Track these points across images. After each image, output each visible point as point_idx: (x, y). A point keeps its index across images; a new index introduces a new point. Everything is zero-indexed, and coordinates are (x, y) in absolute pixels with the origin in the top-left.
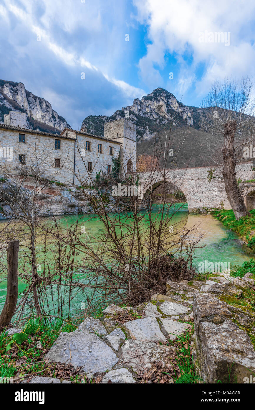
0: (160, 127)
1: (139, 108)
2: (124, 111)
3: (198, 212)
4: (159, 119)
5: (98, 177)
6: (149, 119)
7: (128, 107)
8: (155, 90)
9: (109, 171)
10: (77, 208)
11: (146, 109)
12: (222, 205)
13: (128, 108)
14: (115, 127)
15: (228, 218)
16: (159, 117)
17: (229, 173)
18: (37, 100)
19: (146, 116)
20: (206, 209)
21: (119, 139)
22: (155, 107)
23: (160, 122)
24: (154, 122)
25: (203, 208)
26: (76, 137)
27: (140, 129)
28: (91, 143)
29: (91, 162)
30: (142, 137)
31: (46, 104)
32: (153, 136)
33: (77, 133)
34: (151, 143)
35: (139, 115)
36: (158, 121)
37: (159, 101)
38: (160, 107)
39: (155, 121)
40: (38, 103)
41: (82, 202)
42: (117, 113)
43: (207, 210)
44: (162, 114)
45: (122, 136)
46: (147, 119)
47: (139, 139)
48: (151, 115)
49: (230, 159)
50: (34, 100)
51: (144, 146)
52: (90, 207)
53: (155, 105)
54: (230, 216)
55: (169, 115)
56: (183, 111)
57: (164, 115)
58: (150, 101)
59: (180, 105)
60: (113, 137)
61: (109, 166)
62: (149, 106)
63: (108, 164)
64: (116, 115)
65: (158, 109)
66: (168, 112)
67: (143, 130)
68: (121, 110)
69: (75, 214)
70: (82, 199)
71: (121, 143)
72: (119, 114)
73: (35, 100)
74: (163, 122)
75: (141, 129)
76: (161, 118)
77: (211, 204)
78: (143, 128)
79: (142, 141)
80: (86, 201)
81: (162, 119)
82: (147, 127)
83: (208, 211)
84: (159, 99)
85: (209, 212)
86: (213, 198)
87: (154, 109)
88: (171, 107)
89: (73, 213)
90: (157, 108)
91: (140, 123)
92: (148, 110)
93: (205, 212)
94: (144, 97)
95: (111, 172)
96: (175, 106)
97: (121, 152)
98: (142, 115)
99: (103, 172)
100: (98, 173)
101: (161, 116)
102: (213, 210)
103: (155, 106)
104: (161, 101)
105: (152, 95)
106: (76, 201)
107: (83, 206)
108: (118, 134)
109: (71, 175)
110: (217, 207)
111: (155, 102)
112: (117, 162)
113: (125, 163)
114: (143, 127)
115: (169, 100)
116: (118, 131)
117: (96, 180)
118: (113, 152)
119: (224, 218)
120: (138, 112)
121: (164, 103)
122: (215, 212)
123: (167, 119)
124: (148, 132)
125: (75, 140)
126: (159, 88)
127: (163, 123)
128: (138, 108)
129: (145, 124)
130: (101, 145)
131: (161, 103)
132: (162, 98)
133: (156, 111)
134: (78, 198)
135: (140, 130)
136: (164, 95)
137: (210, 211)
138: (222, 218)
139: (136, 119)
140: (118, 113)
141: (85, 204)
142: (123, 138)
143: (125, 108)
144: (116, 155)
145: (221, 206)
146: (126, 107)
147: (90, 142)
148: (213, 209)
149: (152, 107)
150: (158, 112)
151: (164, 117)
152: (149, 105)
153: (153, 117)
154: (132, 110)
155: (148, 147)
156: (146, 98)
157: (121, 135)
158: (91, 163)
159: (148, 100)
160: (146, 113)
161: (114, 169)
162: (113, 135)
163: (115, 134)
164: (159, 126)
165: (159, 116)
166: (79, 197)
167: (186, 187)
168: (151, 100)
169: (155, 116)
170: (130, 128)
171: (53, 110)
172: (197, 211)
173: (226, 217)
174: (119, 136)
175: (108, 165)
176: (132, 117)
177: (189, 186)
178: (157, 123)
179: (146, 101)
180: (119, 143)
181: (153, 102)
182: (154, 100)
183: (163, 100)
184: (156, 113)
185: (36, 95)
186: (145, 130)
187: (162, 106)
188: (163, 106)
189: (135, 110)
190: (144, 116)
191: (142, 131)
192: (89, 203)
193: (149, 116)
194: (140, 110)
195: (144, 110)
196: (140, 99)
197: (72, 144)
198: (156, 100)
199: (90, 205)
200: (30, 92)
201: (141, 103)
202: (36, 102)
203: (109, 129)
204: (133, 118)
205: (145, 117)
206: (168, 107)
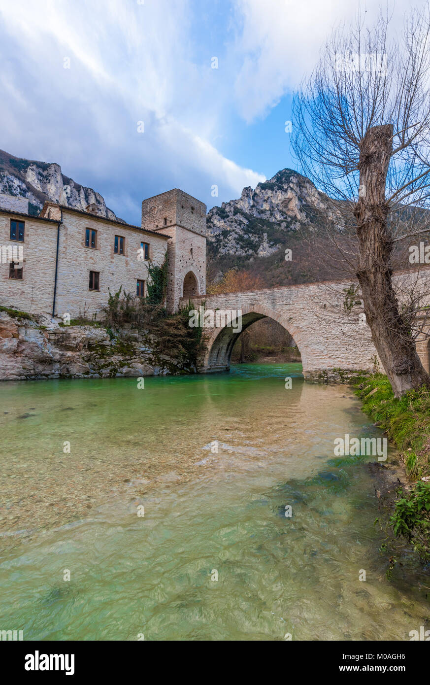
0: (288, 235)
1: (252, 204)
2: (225, 209)
3: (323, 379)
4: (286, 222)
5: (113, 302)
6: (268, 221)
7: (232, 201)
8: (280, 172)
9: (140, 291)
10: (57, 365)
11: (262, 205)
12: (375, 363)
13: (232, 203)
14: (161, 207)
15: (378, 392)
16: (286, 218)
17: (373, 270)
18: (82, 191)
19: (264, 217)
20: (341, 372)
21: (168, 229)
22: (279, 202)
23: (287, 227)
24: (277, 227)
25: (335, 371)
26: (62, 217)
27: (252, 239)
28: (98, 233)
29: (97, 270)
30: (256, 251)
31: (96, 198)
32: (274, 250)
33: (63, 209)
34: (271, 262)
35: (252, 216)
36: (284, 224)
37: (286, 191)
38: (287, 202)
39: (279, 225)
40: (82, 196)
41: (69, 354)
42: (213, 212)
43: (341, 374)
44: (290, 213)
45: (173, 223)
46: (265, 222)
47: (251, 255)
48: (271, 214)
49: (374, 231)
50: (75, 191)
51: (259, 267)
52: (87, 365)
53: (279, 197)
54: (385, 387)
55: (304, 214)
56: (327, 208)
57: (294, 214)
58: (269, 192)
59: (323, 198)
60: (157, 226)
61: (141, 282)
62: (268, 199)
63: (137, 277)
64: (212, 216)
65: (284, 205)
66: (301, 210)
67: (257, 239)
68: (220, 206)
69: (52, 379)
70: (71, 347)
71: (170, 237)
72: (217, 213)
73: (79, 191)
74: (292, 227)
75: (254, 238)
76: (289, 219)
77: (351, 361)
78: (259, 238)
79: (255, 259)
80: (79, 350)
81: (291, 222)
82: (265, 235)
83: (345, 376)
84: (285, 187)
85: (346, 379)
86: (354, 350)
87: (277, 206)
88: (306, 201)
89: (47, 375)
90: (282, 203)
91: (253, 228)
92: (266, 206)
93: (338, 380)
94: (260, 184)
95: (146, 294)
96: (314, 200)
97: (169, 255)
98: (255, 214)
99: (127, 293)
100: (113, 295)
101: (289, 217)
102: (355, 375)
103: (280, 200)
104: (289, 191)
105: (274, 181)
106: (57, 350)
107: (71, 361)
108: (165, 219)
109: (47, 296)
110: (365, 368)
111: (279, 192)
112: (161, 275)
113: (178, 277)
114: (257, 236)
115: (304, 189)
116: (167, 214)
117: (108, 309)
118: (150, 254)
119: (371, 394)
120: (250, 210)
121: (294, 195)
122: (359, 378)
123: (299, 221)
124: (265, 244)
125: (58, 223)
126: (286, 169)
127: (293, 229)
128: (249, 203)
129: (262, 230)
130: (123, 238)
131: (289, 194)
132: (291, 185)
133: (281, 208)
134: (62, 345)
135: (253, 241)
136: (295, 180)
137: (349, 376)
138: (367, 393)
139: (245, 221)
140: (215, 211)
141: (77, 357)
142: (175, 228)
143: (227, 204)
144: (158, 259)
145: (372, 365)
146: (228, 202)
147: (96, 231)
148: (356, 371)
149: (273, 201)
150: (284, 210)
151: (295, 218)
152: (269, 197)
153: (276, 218)
154: (238, 206)
155: (267, 269)
156: (262, 186)
157: (171, 222)
158: (98, 273)
159: (267, 190)
160: (263, 212)
161: (152, 290)
162: (157, 224)
163: (160, 220)
164: (285, 234)
165: (285, 216)
166: (63, 342)
167: (298, 325)
168: (272, 190)
169: (279, 217)
170: (193, 208)
171: (107, 208)
172: (320, 376)
173: (375, 390)
174: (168, 224)
175: (139, 281)
176: (239, 218)
177: (305, 324)
178: (283, 228)
179: (263, 191)
180: (167, 237)
181: (276, 192)
182: (278, 189)
183: (292, 189)
184: (280, 211)
185: (80, 184)
186: (261, 240)
187: (290, 200)
188: (293, 199)
189: (245, 206)
190: (259, 217)
191: (256, 242)
192: (87, 356)
193: (268, 216)
194: (253, 206)
195: (259, 207)
196: (254, 187)
197: (52, 231)
198: (281, 189)
199: (88, 361)
200: (71, 179)
201: (255, 194)
202: (79, 195)
203: (150, 212)
204: (240, 221)
205: (261, 219)
206: (301, 202)
